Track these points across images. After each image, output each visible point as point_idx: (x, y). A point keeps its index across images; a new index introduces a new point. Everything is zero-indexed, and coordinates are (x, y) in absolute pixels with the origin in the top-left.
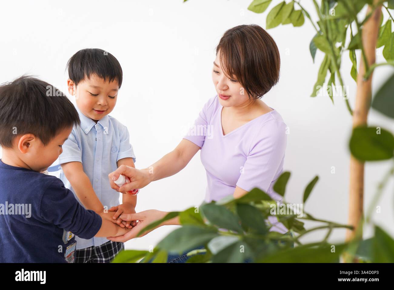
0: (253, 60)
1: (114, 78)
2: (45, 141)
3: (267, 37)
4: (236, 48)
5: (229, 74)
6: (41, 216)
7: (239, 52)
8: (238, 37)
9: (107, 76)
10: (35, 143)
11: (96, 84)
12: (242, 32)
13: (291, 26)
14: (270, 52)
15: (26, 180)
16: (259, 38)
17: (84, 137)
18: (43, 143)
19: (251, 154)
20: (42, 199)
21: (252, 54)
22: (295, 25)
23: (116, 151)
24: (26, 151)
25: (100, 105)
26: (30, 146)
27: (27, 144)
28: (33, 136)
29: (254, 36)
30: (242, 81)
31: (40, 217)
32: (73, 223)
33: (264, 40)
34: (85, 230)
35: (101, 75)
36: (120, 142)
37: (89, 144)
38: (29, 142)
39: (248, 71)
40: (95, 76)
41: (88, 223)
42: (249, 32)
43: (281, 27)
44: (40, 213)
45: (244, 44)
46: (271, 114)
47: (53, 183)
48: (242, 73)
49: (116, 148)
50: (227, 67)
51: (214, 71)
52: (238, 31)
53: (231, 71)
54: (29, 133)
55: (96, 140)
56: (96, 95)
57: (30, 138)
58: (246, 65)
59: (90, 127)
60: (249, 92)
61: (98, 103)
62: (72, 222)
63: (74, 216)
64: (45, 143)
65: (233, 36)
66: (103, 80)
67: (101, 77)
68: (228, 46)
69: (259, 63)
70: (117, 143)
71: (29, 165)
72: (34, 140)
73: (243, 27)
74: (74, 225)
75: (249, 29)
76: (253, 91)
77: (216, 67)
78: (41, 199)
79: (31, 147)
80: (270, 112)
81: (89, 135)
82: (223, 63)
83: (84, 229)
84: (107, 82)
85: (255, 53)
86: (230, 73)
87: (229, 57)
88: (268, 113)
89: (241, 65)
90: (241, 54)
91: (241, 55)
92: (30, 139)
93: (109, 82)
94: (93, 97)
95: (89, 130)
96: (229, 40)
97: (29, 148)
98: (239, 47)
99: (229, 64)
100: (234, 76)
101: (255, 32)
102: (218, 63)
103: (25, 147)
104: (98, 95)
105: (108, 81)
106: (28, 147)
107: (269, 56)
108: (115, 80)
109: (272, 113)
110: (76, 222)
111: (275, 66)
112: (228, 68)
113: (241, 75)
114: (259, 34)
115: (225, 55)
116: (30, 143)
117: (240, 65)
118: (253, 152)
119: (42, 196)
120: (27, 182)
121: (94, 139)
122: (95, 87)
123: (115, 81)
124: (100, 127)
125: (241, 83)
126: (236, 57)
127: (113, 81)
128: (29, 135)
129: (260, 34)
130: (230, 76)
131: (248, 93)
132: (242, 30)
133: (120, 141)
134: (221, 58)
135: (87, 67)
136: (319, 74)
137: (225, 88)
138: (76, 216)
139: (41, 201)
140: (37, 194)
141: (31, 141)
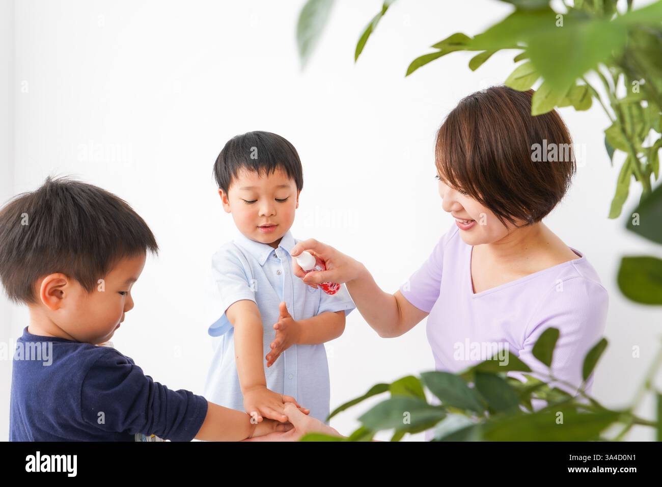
1: (274, 168)
2: (89, 283)
4: (459, 130)
6: (83, 420)
9: (262, 166)
11: (248, 184)
17: (260, 269)
18: (86, 288)
20: (82, 389)
22: (579, 108)
24: (57, 307)
25: (263, 215)
26: (63, 296)
27: (57, 293)
28: (62, 277)
31: (82, 422)
32: (150, 422)
34: (175, 428)
35: (252, 167)
38: (60, 289)
40: (244, 170)
41: (177, 414)
44: (82, 415)
45: (475, 121)
46: (574, 265)
47: (101, 357)
55: (278, 274)
56: (253, 202)
57: (60, 280)
59: (267, 255)
61: (260, 214)
62: (147, 418)
63: (147, 409)
64: (89, 288)
66: (256, 174)
67: (252, 170)
71: (67, 332)
72: (68, 285)
74: (152, 423)
78: (80, 389)
79: (66, 297)
80: (573, 261)
81: (266, 266)
83: (172, 427)
84: (264, 176)
88: (569, 263)
91: (467, 142)
92: (60, 284)
93: (268, 175)
94: (250, 206)
95: (266, 260)
97: (63, 300)
103: (54, 299)
104: (257, 200)
105: (265, 174)
106: (60, 298)
108: (278, 169)
109: (576, 263)
110: (153, 416)
116: (63, 291)
119: (81, 382)
121: (275, 272)
122: (248, 189)
123: (276, 172)
124: (284, 253)
126: (459, 146)
127: (273, 173)
135: (232, 160)
136: (618, 183)
137: (455, 207)
138: (150, 406)
139: (80, 392)
140: (72, 380)
141: (64, 287)
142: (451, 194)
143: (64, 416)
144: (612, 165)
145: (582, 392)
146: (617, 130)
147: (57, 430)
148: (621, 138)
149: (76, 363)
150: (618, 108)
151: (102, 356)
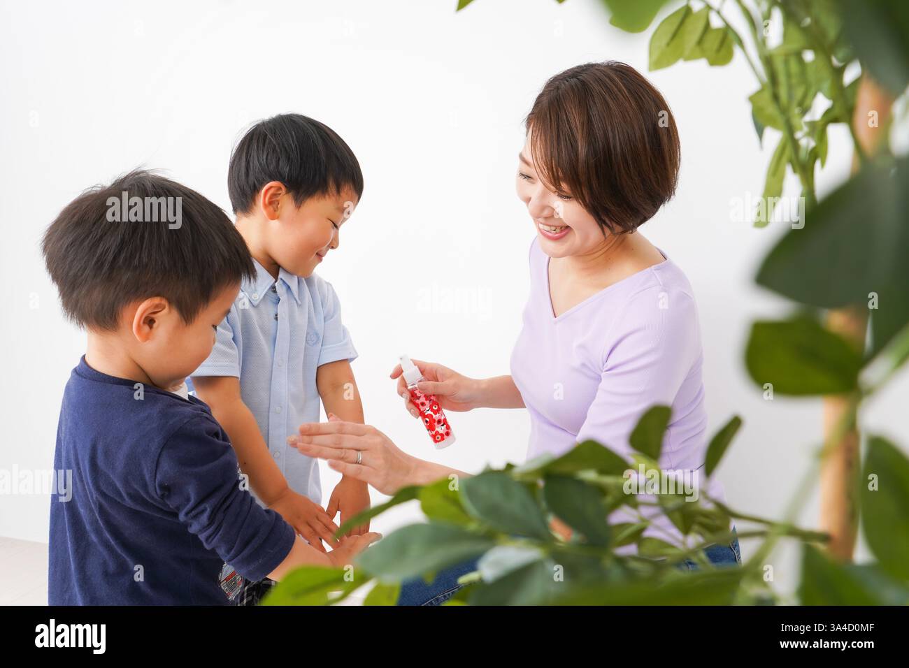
0: (609, 150)
2: (188, 313)
3: (642, 90)
4: (568, 120)
5: (551, 183)
7: (575, 130)
8: (572, 96)
10: (167, 319)
12: (583, 83)
13: (702, 64)
14: (650, 126)
15: (132, 410)
16: (623, 95)
17: (253, 312)
18: (184, 318)
19: (608, 367)
20: (158, 459)
21: (605, 133)
22: (714, 62)
23: (317, 341)
26: (155, 325)
27: (150, 321)
28: (164, 302)
29: (609, 91)
30: (584, 198)
31: (155, 495)
33: (636, 99)
36: (325, 321)
37: (261, 328)
38: (154, 316)
39: (597, 172)
41: (255, 535)
42: (599, 81)
43: (681, 66)
45: (588, 110)
46: (655, 272)
47: (185, 423)
48: (583, 178)
49: (317, 334)
50: (547, 166)
51: (522, 175)
52: (574, 81)
53: (558, 173)
54: (158, 295)
55: (276, 319)
57: (157, 306)
58: (592, 161)
59: (264, 290)
60: (601, 222)
64: (187, 318)
65: (560, 92)
68: (548, 116)
69: (624, 155)
70: (319, 325)
72: (166, 311)
73: (586, 70)
75: (598, 74)
76: (611, 220)
77: (525, 166)
78: (156, 459)
79: (158, 327)
80: (653, 267)
81: (262, 307)
82: (539, 156)
85: (613, 132)
86: (555, 181)
87: (552, 142)
88: (648, 269)
89: (580, 161)
90: (580, 134)
91: (579, 136)
92: (157, 310)
95: (261, 297)
96: (551, 103)
97: (153, 330)
98: (575, 118)
99: (551, 160)
100: (564, 186)
101: (612, 80)
102: (529, 158)
103: (146, 328)
106: (151, 327)
107: (648, 136)
109: (658, 269)
111: (663, 159)
112: (550, 169)
113: (580, 184)
114: (623, 83)
115: (543, 138)
116: (156, 320)
117: (578, 160)
118: (610, 363)
119: (159, 450)
120: (132, 415)
121: (273, 316)
124: (284, 288)
125: (581, 201)
126: (569, 142)
128: (157, 300)
129: (624, 85)
130: (553, 186)
131: (598, 224)
132: (584, 77)
133: (325, 318)
134: (533, 144)
136: (768, 175)
137: (546, 213)
138: (224, 507)
139: (155, 463)
140: (148, 446)
141: (159, 314)
142: (543, 196)
143: (135, 486)
144: (761, 147)
145: (703, 493)
146: (767, 95)
147: (125, 500)
148: (771, 109)
149: (154, 425)
150: (768, 61)
151: (188, 422)
